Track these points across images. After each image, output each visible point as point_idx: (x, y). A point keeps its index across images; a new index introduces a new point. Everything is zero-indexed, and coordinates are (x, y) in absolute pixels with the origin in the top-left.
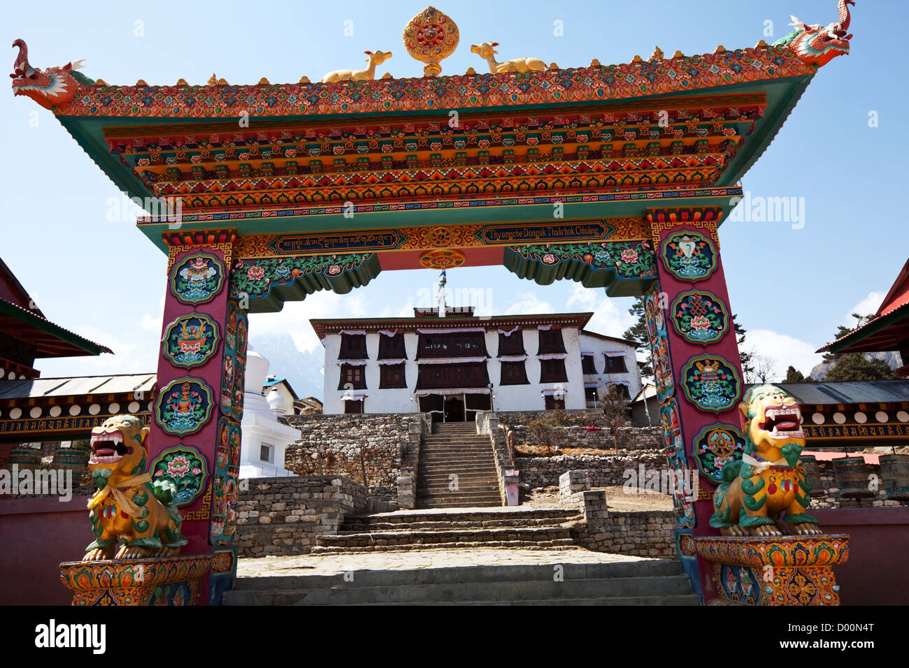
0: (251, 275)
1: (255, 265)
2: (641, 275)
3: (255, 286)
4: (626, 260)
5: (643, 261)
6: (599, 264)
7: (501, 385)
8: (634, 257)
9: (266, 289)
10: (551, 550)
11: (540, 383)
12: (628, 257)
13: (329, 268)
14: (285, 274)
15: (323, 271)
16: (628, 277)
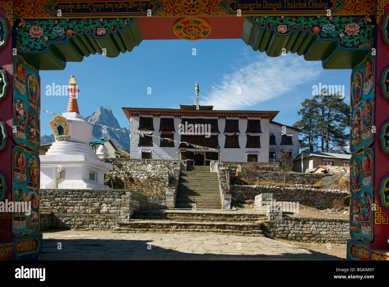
0: (33, 34)
1: (35, 24)
2: (360, 47)
3: (36, 43)
4: (348, 33)
5: (363, 35)
6: (325, 36)
7: (225, 148)
8: (356, 30)
9: (45, 45)
10: (249, 236)
11: (246, 148)
12: (351, 30)
13: (97, 30)
14: (60, 33)
15: (92, 32)
16: (348, 47)
